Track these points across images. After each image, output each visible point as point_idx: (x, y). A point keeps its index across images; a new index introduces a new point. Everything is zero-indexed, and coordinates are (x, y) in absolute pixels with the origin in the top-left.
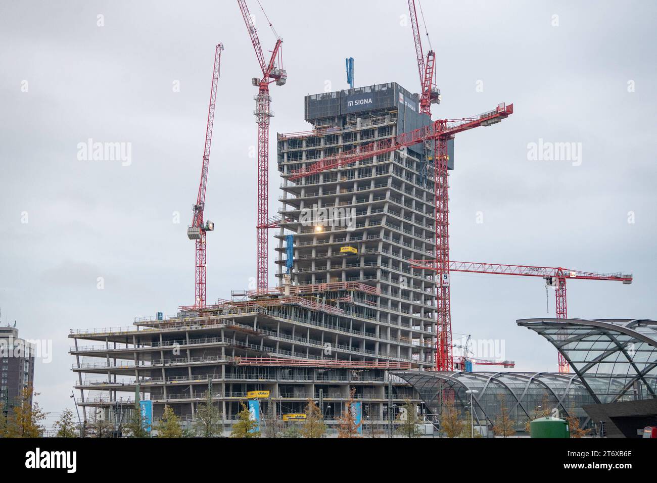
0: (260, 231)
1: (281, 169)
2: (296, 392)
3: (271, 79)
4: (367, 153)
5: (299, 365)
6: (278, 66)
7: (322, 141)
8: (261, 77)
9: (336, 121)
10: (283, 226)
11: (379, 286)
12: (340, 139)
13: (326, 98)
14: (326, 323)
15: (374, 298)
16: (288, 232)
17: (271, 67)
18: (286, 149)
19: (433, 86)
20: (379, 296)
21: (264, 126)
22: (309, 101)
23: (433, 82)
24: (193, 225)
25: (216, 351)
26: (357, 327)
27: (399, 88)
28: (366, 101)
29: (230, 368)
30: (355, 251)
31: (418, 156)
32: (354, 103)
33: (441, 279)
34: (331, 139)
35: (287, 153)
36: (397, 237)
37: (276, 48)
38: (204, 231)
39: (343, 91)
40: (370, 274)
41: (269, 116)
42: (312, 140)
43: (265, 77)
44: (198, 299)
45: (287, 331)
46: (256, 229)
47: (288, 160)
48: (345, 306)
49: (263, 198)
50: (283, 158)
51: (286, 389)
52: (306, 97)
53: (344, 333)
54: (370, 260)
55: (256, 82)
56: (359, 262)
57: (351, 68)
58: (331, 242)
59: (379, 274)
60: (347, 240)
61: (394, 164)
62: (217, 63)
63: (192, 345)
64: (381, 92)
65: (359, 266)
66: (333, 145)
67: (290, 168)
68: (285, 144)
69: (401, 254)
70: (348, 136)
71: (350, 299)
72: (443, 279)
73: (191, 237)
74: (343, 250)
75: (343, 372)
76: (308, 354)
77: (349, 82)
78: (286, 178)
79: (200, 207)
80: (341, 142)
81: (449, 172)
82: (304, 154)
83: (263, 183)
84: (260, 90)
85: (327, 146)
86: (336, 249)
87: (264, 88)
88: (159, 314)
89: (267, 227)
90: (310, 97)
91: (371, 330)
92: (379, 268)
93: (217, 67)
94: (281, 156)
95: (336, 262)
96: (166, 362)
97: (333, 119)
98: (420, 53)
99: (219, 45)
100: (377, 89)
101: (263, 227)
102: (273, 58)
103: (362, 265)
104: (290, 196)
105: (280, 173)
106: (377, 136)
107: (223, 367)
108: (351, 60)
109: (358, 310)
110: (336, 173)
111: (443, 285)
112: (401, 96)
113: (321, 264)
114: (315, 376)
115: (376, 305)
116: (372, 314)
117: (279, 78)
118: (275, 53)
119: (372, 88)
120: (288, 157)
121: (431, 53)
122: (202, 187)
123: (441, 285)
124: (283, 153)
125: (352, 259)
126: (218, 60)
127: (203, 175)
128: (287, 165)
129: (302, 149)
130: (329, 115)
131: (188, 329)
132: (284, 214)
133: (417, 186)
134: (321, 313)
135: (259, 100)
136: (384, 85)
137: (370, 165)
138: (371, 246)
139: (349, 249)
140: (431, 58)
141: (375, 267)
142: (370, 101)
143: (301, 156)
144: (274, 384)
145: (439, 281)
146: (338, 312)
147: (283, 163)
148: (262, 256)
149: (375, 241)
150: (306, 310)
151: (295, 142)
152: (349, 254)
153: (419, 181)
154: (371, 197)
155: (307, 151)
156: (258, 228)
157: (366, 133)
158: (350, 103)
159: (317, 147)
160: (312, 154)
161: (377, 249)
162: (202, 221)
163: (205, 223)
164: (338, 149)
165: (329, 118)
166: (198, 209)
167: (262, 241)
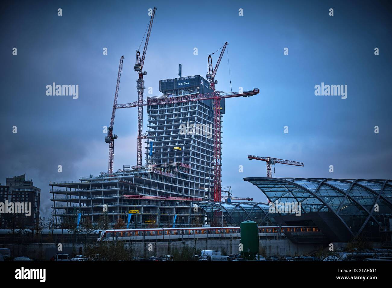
0: (139, 140)
1: (148, 112)
2: (151, 211)
4: (186, 106)
5: (153, 199)
9: (173, 92)
10: (149, 138)
11: (190, 165)
13: (169, 81)
14: (166, 180)
15: (188, 170)
16: (151, 140)
20: (190, 169)
21: (141, 93)
22: (161, 83)
24: (108, 137)
25: (114, 192)
26: (180, 182)
27: (201, 78)
28: (186, 83)
29: (121, 201)
30: (180, 149)
31: (209, 108)
32: (181, 84)
33: (216, 161)
35: (151, 105)
36: (199, 143)
38: (113, 139)
39: (176, 79)
40: (187, 159)
41: (143, 89)
42: (163, 100)
44: (110, 170)
45: (148, 183)
47: (152, 109)
48: (174, 173)
49: (140, 125)
50: (149, 107)
51: (146, 210)
52: (160, 81)
53: (174, 185)
54: (187, 153)
56: (182, 154)
57: (180, 68)
58: (170, 145)
59: (190, 159)
60: (177, 144)
61: (198, 111)
62: (121, 65)
63: (104, 189)
64: (193, 79)
67: (152, 112)
68: (150, 101)
69: (201, 151)
71: (178, 170)
72: (217, 161)
73: (107, 142)
74: (175, 148)
75: (172, 202)
76: (157, 194)
78: (151, 116)
81: (223, 115)
82: (158, 106)
83: (140, 119)
84: (139, 77)
86: (172, 148)
88: (91, 175)
89: (142, 138)
90: (162, 81)
91: (186, 184)
93: (121, 67)
95: (172, 154)
96: (93, 197)
99: (122, 57)
100: (191, 78)
101: (140, 138)
103: (183, 155)
104: (152, 125)
105: (148, 114)
106: (191, 99)
107: (118, 199)
108: (180, 65)
109: (181, 175)
110: (172, 115)
111: (217, 164)
112: (202, 81)
113: (165, 155)
114: (159, 204)
115: (189, 173)
116: (187, 177)
119: (189, 78)
120: (152, 107)
122: (113, 120)
123: (216, 164)
124: (149, 105)
125: (179, 153)
126: (122, 63)
127: (113, 114)
128: (151, 111)
129: (158, 104)
130: (170, 89)
131: (103, 182)
132: (149, 132)
133: (208, 121)
134: (164, 176)
135: (138, 81)
136: (195, 76)
137: (188, 111)
138: (188, 147)
139: (177, 148)
141: (189, 156)
142: (188, 83)
144: (141, 207)
145: (215, 162)
146: (172, 176)
147: (149, 110)
148: (140, 151)
149: (189, 145)
150: (157, 175)
151: (155, 100)
152: (178, 150)
153: (209, 119)
155: (160, 105)
156: (138, 138)
157: (186, 97)
158: (179, 84)
159: (164, 103)
160: (162, 106)
161: (190, 148)
162: (112, 134)
163: (113, 135)
164: (173, 104)
165: (170, 91)
166: (110, 129)
167: (140, 144)
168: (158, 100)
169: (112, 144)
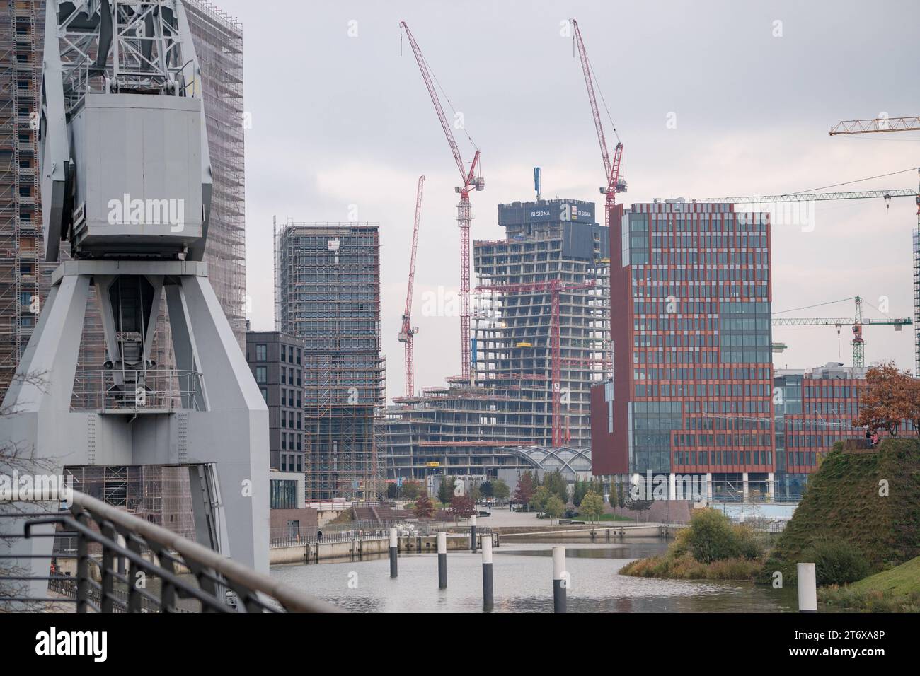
0: (464, 319)
1: (477, 270)
2: (460, 462)
3: (471, 187)
4: (542, 262)
6: (476, 175)
7: (509, 249)
8: (462, 185)
9: (523, 228)
11: (547, 373)
12: (523, 248)
14: (495, 407)
15: (542, 383)
17: (471, 176)
18: (481, 254)
19: (620, 178)
20: (546, 381)
21: (465, 229)
22: (502, 209)
23: (620, 173)
24: (402, 331)
25: (406, 438)
26: (527, 406)
27: (572, 202)
28: (545, 213)
29: (415, 448)
30: (529, 345)
32: (536, 214)
34: (516, 247)
35: (482, 258)
36: (565, 331)
37: (476, 159)
38: (410, 335)
39: (528, 202)
40: (541, 362)
41: (469, 219)
42: (501, 246)
43: (466, 185)
45: (458, 417)
46: (460, 318)
47: (483, 264)
48: (511, 393)
50: (479, 261)
51: (453, 460)
52: (499, 205)
53: (512, 413)
54: (541, 351)
55: (458, 190)
56: (533, 354)
57: (538, 177)
58: (513, 336)
59: (547, 362)
60: (525, 335)
62: (420, 194)
63: (392, 433)
65: (533, 356)
66: (517, 253)
67: (484, 270)
68: (480, 250)
69: (570, 344)
70: (528, 246)
71: (519, 387)
73: (400, 340)
77: (536, 189)
78: (481, 278)
79: (407, 318)
80: (523, 252)
82: (495, 259)
84: (462, 198)
85: (513, 253)
87: (465, 196)
90: (502, 205)
91: (540, 407)
92: (546, 359)
93: (420, 197)
94: (477, 259)
97: (521, 225)
98: (604, 151)
99: (421, 178)
101: (466, 316)
102: (473, 168)
105: (476, 273)
106: (549, 249)
107: (411, 448)
108: (538, 169)
109: (528, 394)
110: (519, 277)
112: (575, 208)
115: (544, 388)
116: (540, 395)
117: (479, 185)
118: (474, 164)
119: (551, 203)
120: (483, 261)
121: (619, 145)
122: (408, 300)
124: (479, 258)
125: (526, 350)
126: (421, 190)
127: (409, 290)
128: (482, 268)
129: (493, 255)
130: (517, 223)
134: (491, 401)
135: (460, 206)
137: (544, 273)
138: (542, 340)
140: (619, 150)
141: (543, 357)
142: (548, 213)
143: (493, 260)
144: (444, 457)
146: (507, 398)
147: (478, 266)
149: (545, 337)
150: (477, 402)
151: (488, 248)
154: (544, 300)
155: (497, 257)
157: (542, 245)
158: (533, 214)
159: (505, 254)
160: (500, 259)
161: (545, 344)
162: (409, 326)
163: (411, 329)
164: (520, 256)
165: (517, 225)
166: (406, 318)
167: (465, 328)
168: (493, 248)
169: (409, 342)
